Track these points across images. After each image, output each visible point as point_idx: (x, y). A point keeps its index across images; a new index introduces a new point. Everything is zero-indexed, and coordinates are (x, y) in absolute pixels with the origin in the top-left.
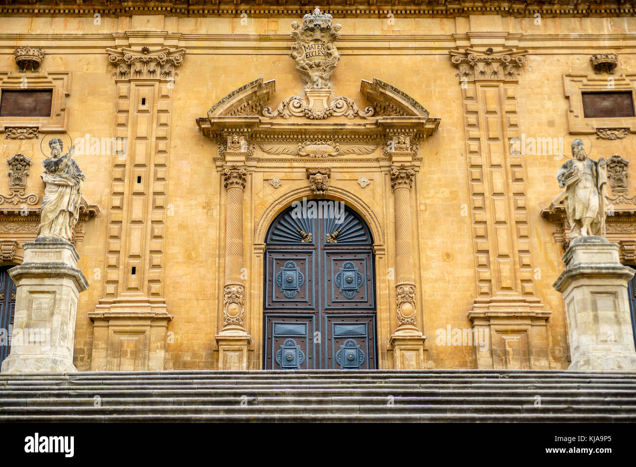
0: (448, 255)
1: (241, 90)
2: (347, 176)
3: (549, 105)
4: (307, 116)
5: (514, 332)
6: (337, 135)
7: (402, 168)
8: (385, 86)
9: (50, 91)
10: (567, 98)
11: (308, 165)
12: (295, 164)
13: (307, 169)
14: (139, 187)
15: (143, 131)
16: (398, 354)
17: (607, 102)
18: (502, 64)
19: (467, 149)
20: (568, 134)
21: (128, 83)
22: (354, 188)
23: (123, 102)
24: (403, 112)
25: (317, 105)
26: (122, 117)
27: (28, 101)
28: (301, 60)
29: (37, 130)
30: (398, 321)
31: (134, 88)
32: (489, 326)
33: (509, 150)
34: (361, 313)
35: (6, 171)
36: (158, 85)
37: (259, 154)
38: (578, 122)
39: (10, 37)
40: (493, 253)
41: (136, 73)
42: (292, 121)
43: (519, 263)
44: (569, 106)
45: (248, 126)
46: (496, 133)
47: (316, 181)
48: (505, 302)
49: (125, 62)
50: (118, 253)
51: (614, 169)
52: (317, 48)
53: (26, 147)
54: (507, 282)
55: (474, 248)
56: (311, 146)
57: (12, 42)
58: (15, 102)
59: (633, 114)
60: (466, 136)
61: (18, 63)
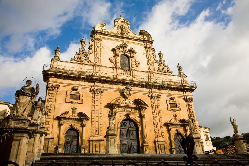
0: (150, 130)
1: (116, 98)
2: (133, 115)
3: (165, 105)
4: (126, 104)
5: (162, 144)
6: (131, 108)
7: (143, 114)
8: (140, 100)
9: (80, 95)
10: (167, 104)
11: (128, 113)
12: (125, 112)
13: (127, 114)
14: (97, 115)
15: (97, 104)
16: (145, 148)
17: (173, 105)
18: (157, 97)
19: (153, 112)
20: (168, 110)
21: (94, 95)
22: (134, 118)
23: (93, 98)
24: (143, 105)
25: (128, 102)
26: (93, 101)
27: (75, 97)
28: (125, 94)
29: (78, 103)
30: (143, 142)
31: (95, 96)
32: (158, 143)
33: (159, 112)
34: (136, 140)
35: (72, 110)
36: (100, 96)
37: (118, 110)
38: (169, 108)
39: (72, 84)
40: (158, 130)
41: (96, 93)
42: (124, 105)
43: (162, 132)
44: (168, 105)
45: (117, 105)
46: (157, 109)
47: (129, 116)
48: (160, 139)
49: (94, 91)
50: (94, 127)
51: (175, 116)
52: (128, 92)
53: (75, 106)
54: (160, 136)
55: (155, 129)
56: (127, 110)
57: (72, 85)
58: (73, 97)
59: (177, 107)
60: (152, 109)
61: (74, 89)
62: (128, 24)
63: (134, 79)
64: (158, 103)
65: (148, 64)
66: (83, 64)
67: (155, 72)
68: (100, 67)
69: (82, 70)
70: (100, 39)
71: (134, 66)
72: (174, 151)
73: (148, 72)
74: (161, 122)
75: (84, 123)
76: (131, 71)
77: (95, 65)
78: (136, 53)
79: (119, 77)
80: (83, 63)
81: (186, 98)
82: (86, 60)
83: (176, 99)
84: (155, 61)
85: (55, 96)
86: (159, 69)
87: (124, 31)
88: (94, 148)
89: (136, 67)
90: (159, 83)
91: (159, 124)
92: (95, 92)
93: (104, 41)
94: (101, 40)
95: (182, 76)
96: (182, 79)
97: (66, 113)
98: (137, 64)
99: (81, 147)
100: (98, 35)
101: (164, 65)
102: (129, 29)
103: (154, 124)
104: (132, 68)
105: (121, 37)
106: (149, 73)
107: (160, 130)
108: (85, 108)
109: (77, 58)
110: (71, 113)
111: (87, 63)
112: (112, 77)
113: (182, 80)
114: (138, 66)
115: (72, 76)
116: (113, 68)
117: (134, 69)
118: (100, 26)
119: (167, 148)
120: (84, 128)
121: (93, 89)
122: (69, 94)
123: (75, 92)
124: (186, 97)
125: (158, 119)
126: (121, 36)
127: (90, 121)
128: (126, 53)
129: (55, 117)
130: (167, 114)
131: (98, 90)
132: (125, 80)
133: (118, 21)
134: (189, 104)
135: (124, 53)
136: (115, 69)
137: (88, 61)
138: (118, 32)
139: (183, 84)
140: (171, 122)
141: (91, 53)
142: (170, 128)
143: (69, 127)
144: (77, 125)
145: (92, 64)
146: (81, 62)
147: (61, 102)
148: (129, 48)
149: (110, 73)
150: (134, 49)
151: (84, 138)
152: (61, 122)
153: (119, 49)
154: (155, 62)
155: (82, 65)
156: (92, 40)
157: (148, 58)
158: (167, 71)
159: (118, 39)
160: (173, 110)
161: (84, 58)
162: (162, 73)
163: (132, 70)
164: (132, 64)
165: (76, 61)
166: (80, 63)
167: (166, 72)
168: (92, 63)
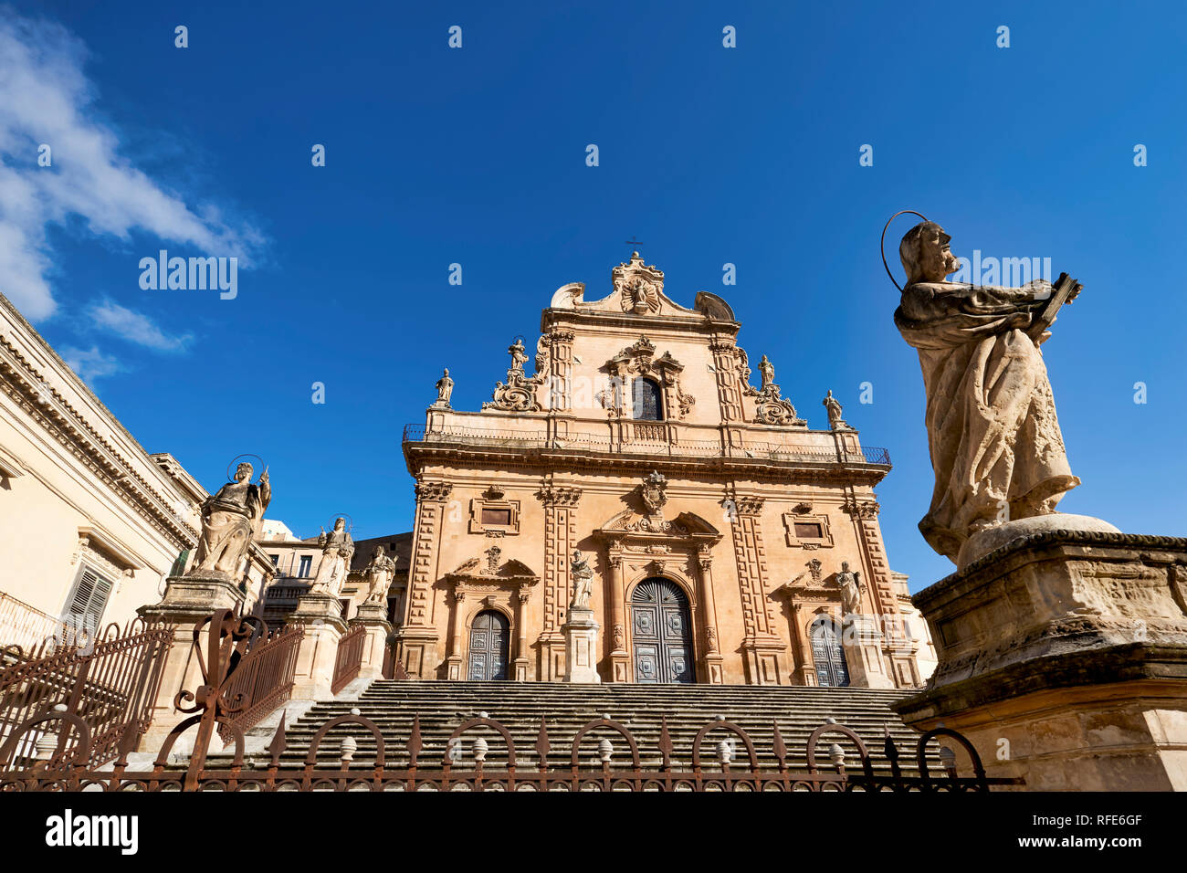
0: (730, 611)
1: (618, 515)
2: (673, 565)
3: (778, 529)
4: (649, 530)
5: (768, 655)
6: (668, 542)
7: (704, 561)
8: (695, 516)
9: (509, 511)
10: (787, 527)
12: (646, 557)
13: (653, 561)
14: (561, 567)
15: (563, 535)
16: (710, 667)
17: (807, 529)
18: (751, 506)
19: (737, 552)
20: (788, 545)
21: (553, 508)
22: (678, 573)
23: (550, 518)
24: (704, 531)
25: (655, 524)
26: (550, 527)
27: (497, 515)
28: (647, 499)
29: (504, 533)
30: (706, 648)
31: (556, 511)
32: (755, 653)
33: (759, 553)
34: (681, 642)
35: (487, 555)
36: (569, 510)
37: (625, 550)
38: (794, 540)
39: (486, 479)
40: (754, 611)
41: (557, 502)
42: (642, 533)
43: (768, 617)
44: (788, 530)
45: (622, 535)
46: (751, 543)
47: (659, 567)
48: (762, 639)
49: (550, 496)
50: (553, 605)
51: (814, 566)
52: (656, 493)
53: (498, 542)
54: (763, 627)
55: (744, 608)
56: (654, 548)
57: (488, 482)
58: (490, 516)
59: (821, 536)
60: (736, 545)
61: (493, 494)
62: (656, 278)
63: (675, 451)
64: (753, 524)
65: (722, 399)
66: (517, 417)
67: (745, 424)
68: (569, 422)
69: (515, 433)
70: (567, 337)
71: (676, 412)
72: (810, 677)
73: (720, 428)
74: (763, 585)
75: (522, 593)
76: (667, 428)
77: (554, 418)
78: (681, 370)
79: (626, 449)
80: (518, 413)
81: (854, 505)
82: (525, 403)
83: (817, 509)
84: (746, 388)
85: (440, 516)
86: (758, 416)
87: (642, 303)
88: (553, 667)
89: (683, 413)
90: (758, 461)
91: (758, 590)
92: (555, 500)
93: (580, 341)
94: (569, 338)
95: (841, 432)
96: (840, 443)
97: (470, 564)
98: (687, 403)
99: (514, 665)
100: (561, 324)
101: (775, 401)
102: (659, 293)
103: (742, 592)
104: (669, 416)
105: (634, 322)
106: (725, 431)
107: (760, 609)
108: (525, 548)
109: (501, 401)
110: (484, 565)
111: (530, 413)
112: (606, 450)
113: (837, 446)
114: (688, 412)
115: (487, 454)
116: (608, 422)
117: (676, 420)
118: (569, 293)
119: (785, 668)
120: (524, 608)
121: (549, 492)
122: (477, 507)
123: (496, 504)
124: (855, 500)
125: (755, 574)
126: (633, 320)
127: (540, 585)
128: (651, 373)
129: (441, 577)
130: (787, 559)
131: (563, 493)
132: (646, 457)
133: (623, 272)
134: (863, 522)
135: (644, 371)
136: (615, 426)
137: (533, 405)
138: (623, 307)
139: (843, 458)
140: (800, 584)
141: (541, 383)
142: (795, 602)
143: (481, 607)
144: (502, 600)
145: (545, 414)
146: (512, 410)
147: (457, 533)
148: (658, 355)
149: (598, 440)
150: (673, 357)
151: (523, 636)
152: (458, 591)
153: (627, 362)
154: (745, 394)
155: (514, 420)
156: (542, 342)
157: (720, 382)
158: (785, 421)
159: (623, 329)
160: (805, 547)
161: (522, 398)
162: (771, 427)
163: (668, 423)
164: (668, 406)
165: (497, 408)
166: (508, 413)
167: (782, 425)
168: (545, 411)
